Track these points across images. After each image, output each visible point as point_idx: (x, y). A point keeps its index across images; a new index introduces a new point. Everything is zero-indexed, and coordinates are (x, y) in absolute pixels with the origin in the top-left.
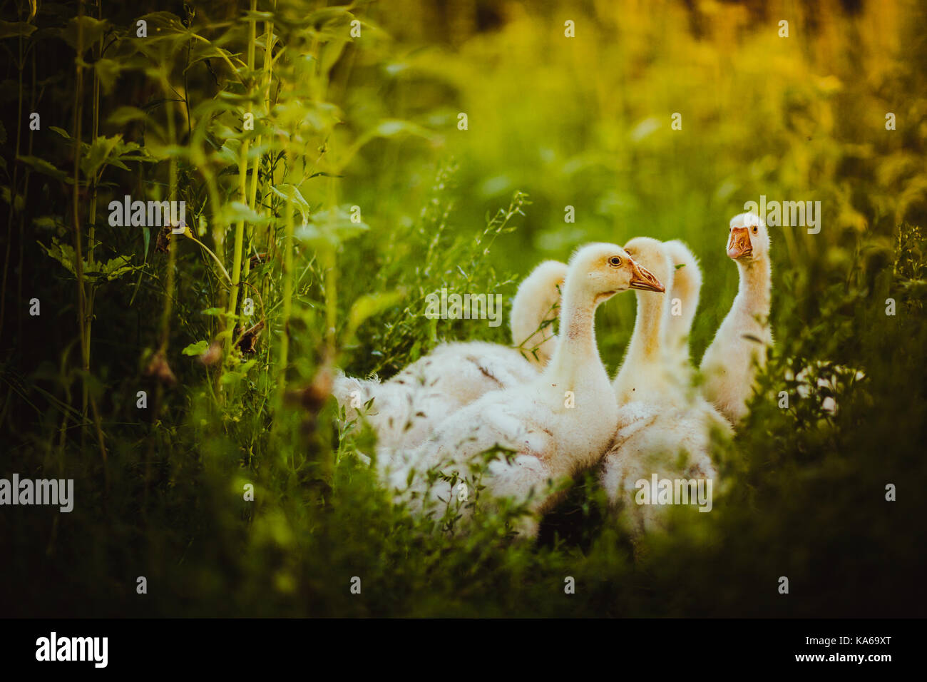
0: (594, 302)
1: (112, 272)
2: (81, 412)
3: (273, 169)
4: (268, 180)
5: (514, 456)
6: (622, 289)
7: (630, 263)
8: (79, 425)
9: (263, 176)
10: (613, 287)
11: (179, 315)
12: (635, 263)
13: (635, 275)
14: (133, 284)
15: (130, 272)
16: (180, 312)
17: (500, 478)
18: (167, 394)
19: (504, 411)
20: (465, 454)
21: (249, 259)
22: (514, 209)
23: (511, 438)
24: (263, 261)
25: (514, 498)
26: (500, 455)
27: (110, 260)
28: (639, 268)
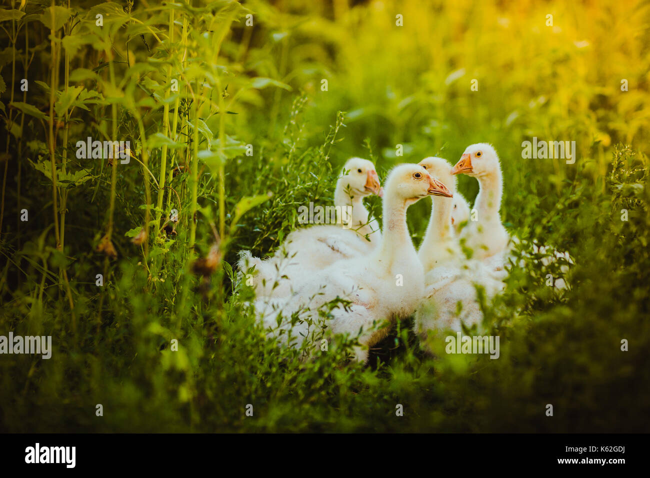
0: (404, 205)
1: (79, 179)
2: (58, 275)
3: (189, 108)
4: (185, 116)
5: (349, 305)
6: (423, 195)
7: (428, 177)
8: (56, 284)
9: (183, 114)
10: (416, 194)
11: (125, 209)
12: (431, 177)
13: (431, 185)
14: (93, 188)
15: (91, 180)
16: (126, 207)
17: (339, 320)
18: (112, 264)
19: (344, 273)
20: (317, 302)
21: (172, 171)
22: (339, 124)
23: (347, 293)
24: (182, 171)
25: (348, 335)
26: (340, 304)
27: (77, 172)
28: (434, 181)
